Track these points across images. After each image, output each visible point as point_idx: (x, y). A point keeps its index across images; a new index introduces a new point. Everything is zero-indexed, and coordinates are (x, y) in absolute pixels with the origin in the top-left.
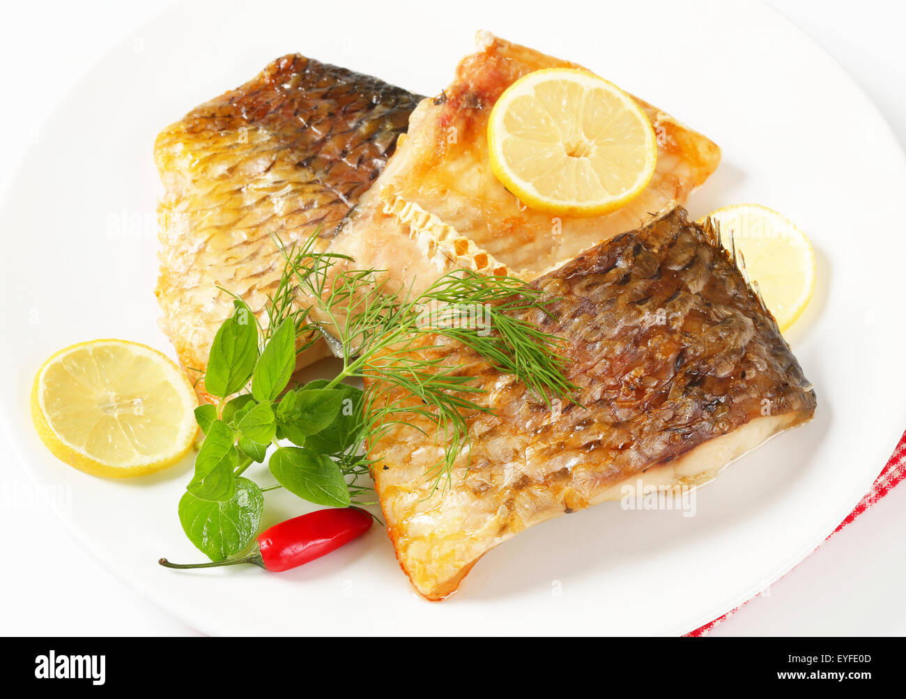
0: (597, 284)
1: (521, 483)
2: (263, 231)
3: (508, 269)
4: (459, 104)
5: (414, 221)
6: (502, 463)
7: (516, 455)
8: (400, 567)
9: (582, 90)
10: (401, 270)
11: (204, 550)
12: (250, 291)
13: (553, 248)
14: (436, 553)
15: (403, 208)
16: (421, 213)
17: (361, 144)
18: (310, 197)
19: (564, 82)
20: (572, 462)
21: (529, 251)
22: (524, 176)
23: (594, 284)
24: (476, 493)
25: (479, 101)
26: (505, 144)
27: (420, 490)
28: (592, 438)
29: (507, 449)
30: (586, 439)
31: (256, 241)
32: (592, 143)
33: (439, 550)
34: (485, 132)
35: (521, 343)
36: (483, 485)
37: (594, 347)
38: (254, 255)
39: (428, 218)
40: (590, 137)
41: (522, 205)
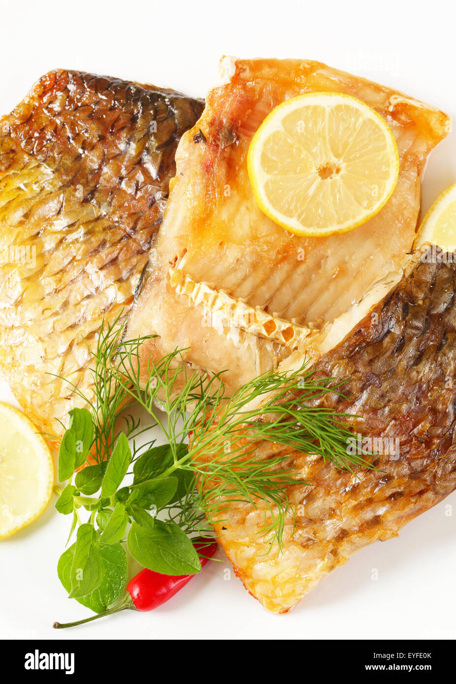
0: (377, 357)
1: (341, 535)
2: (67, 278)
3: (293, 327)
4: (217, 146)
5: (205, 302)
6: (322, 520)
7: (332, 513)
8: (250, 595)
9: (324, 109)
10: (201, 342)
11: (87, 604)
12: (71, 346)
13: (322, 261)
14: (278, 592)
15: (193, 289)
16: (210, 294)
17: (133, 168)
18: (101, 237)
19: (307, 108)
20: (381, 511)
21: (303, 273)
22: (288, 213)
23: (375, 358)
24: (305, 547)
25: (234, 134)
26: (266, 186)
27: (257, 544)
28: (394, 490)
29: (324, 509)
30: (389, 492)
31: (64, 288)
32: (341, 161)
33: (281, 590)
34: (244, 166)
35: (323, 433)
36: (309, 540)
37: (384, 412)
38: (66, 304)
39: (216, 298)
40: (338, 156)
41: (290, 234)
